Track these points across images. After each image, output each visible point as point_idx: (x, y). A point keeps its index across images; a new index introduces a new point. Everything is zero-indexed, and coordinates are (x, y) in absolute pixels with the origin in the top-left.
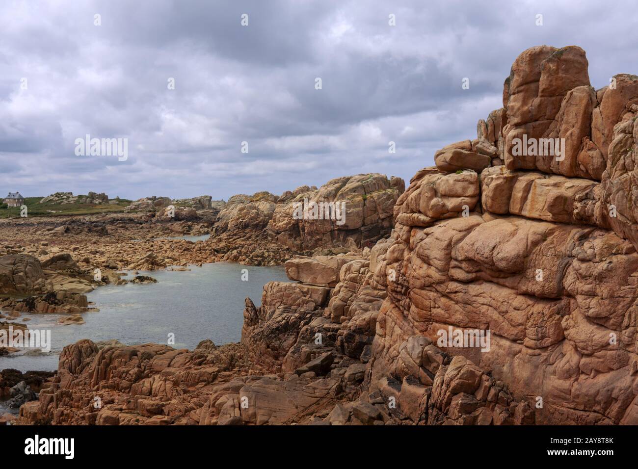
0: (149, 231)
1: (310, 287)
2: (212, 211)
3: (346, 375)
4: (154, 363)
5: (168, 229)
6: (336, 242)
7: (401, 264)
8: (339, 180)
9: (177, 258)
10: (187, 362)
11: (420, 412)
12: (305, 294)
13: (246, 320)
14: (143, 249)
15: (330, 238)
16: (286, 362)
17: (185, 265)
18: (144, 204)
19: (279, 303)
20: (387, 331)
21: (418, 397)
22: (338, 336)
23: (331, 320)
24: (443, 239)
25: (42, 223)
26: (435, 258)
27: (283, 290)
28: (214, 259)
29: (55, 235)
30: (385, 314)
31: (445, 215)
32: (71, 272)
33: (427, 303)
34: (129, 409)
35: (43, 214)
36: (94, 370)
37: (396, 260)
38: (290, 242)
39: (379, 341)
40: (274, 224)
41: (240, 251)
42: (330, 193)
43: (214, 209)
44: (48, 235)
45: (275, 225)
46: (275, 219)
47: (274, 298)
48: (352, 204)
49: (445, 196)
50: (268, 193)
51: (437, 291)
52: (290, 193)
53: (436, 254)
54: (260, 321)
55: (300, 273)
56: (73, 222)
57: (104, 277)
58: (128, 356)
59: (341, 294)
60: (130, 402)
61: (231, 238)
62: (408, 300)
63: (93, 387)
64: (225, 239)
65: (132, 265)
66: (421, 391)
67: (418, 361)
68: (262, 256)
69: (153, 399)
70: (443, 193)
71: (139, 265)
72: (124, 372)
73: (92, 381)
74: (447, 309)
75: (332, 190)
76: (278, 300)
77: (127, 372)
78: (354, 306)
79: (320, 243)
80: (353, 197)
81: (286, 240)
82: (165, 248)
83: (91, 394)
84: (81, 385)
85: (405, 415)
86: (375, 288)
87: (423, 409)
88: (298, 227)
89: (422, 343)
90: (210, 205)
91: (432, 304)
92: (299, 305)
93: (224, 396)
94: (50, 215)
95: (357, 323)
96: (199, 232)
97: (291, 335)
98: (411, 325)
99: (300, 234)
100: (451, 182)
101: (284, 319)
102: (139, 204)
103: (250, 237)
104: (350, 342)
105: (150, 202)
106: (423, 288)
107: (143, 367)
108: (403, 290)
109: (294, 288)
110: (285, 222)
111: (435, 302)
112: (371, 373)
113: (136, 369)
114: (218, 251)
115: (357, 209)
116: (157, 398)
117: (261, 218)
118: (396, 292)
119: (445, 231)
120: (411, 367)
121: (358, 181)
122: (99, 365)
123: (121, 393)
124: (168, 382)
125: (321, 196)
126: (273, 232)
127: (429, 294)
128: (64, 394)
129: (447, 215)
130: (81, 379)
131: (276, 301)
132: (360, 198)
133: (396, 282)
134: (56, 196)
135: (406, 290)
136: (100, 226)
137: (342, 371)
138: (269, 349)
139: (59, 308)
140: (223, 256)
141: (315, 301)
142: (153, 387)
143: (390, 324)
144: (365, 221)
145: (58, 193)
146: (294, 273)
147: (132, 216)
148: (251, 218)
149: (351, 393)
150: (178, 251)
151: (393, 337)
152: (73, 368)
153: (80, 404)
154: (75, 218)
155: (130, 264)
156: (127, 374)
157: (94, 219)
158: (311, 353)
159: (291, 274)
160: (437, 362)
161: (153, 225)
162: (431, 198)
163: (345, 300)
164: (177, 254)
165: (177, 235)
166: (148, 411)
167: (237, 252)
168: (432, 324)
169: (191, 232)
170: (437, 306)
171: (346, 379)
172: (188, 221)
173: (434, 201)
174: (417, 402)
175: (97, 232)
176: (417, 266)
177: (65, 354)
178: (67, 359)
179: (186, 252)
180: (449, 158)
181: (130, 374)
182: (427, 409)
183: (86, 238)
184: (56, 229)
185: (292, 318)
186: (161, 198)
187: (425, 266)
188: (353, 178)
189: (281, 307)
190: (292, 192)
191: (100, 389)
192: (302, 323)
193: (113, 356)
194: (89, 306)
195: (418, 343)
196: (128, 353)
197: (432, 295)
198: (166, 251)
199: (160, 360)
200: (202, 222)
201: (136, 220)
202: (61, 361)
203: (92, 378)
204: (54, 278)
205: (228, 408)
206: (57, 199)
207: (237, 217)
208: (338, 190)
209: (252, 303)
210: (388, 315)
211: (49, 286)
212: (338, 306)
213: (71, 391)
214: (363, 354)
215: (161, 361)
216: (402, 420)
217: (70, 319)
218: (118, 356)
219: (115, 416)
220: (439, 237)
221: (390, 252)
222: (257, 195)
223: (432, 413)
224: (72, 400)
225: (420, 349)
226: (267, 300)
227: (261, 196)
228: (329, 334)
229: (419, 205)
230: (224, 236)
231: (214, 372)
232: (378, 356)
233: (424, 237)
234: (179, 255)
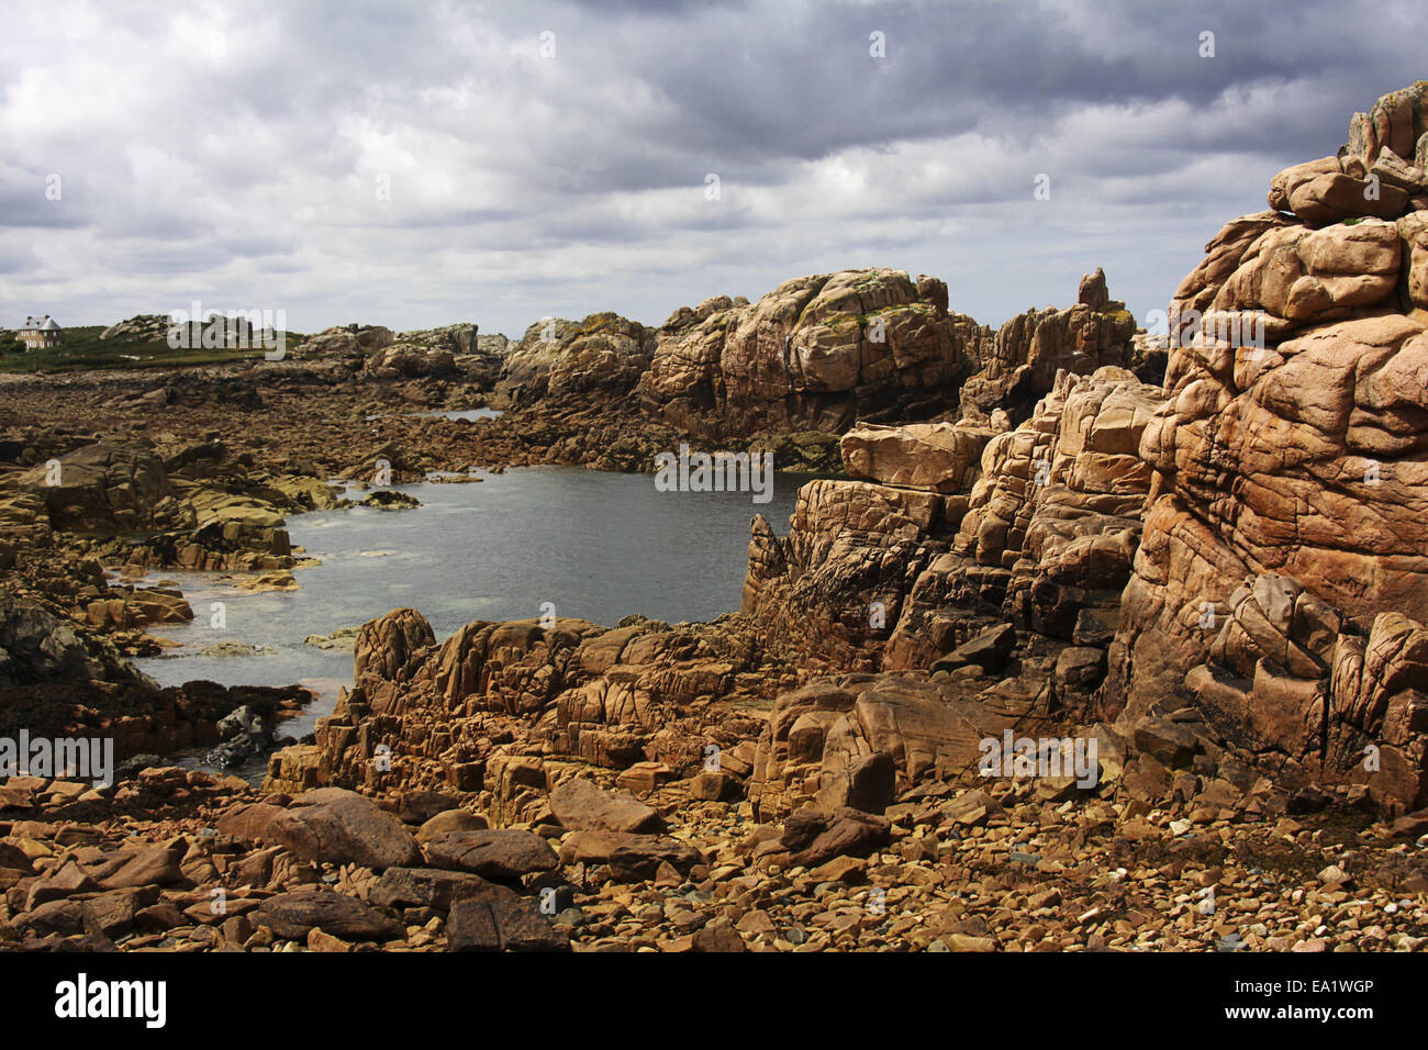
0: (353, 400)
1: (904, 492)
2: (478, 357)
3: (1061, 670)
4: (584, 655)
5: (395, 394)
6: (798, 421)
7: (1213, 422)
8: (803, 282)
9: (443, 456)
10: (659, 653)
11: (1306, 734)
12: (895, 505)
13: (758, 565)
14: (362, 436)
15: (785, 411)
16: (893, 649)
17: (464, 470)
18: (336, 341)
19: (839, 527)
20: (1174, 570)
21: (1302, 701)
22: (1016, 590)
23: (978, 559)
24: (1336, 364)
25: (111, 383)
26: (1315, 405)
27: (846, 497)
28: (526, 458)
29: (145, 408)
30: (1169, 533)
31: (1323, 315)
32: (230, 482)
33: (1287, 504)
34: (557, 752)
35: (112, 362)
36: (449, 674)
37: (1203, 414)
38: (692, 420)
39: (1149, 594)
40: (654, 381)
41: (583, 440)
42: (786, 311)
43: (481, 352)
44: (129, 408)
45: (657, 383)
46: (656, 370)
47: (826, 516)
48: (834, 335)
49: (1324, 272)
50: (614, 316)
51: (1314, 477)
52: (690, 311)
53: (1318, 395)
54: (790, 566)
55: (876, 461)
56: (182, 380)
57: (301, 493)
58: (524, 642)
59: (997, 503)
60: (557, 737)
61: (556, 413)
62: (1233, 500)
63: (452, 709)
64: (543, 415)
65: (349, 470)
66: (1309, 688)
67: (1284, 627)
68: (634, 451)
69: (613, 728)
70: (1320, 266)
71: (366, 470)
72: (523, 675)
73: (445, 695)
74: (1339, 515)
75: (791, 305)
76: (836, 519)
77: (531, 675)
78: (1037, 525)
79: (761, 421)
80: (836, 321)
81: (682, 416)
82: (411, 433)
83: (453, 724)
84: (420, 706)
85: (1267, 741)
86: (1079, 488)
87: (1315, 726)
88: (711, 386)
89: (1289, 589)
90: (474, 344)
91: (1300, 505)
92: (883, 530)
93: (802, 716)
94: (127, 366)
95: (1062, 560)
96: (464, 401)
97: (886, 592)
98: (1242, 553)
99: (714, 401)
100: (1339, 241)
101: (867, 558)
102: (327, 341)
103: (599, 410)
104: (1048, 603)
105: (350, 335)
106: (1278, 470)
107: (561, 666)
108: (1220, 479)
109: (870, 493)
110: (681, 375)
111: (1306, 501)
112: (1131, 662)
113: (549, 669)
114: (530, 440)
115: (850, 346)
116: (622, 727)
117: (622, 368)
118: (1202, 484)
119: (1337, 347)
120: (1268, 640)
121: (848, 285)
122: (461, 658)
123: (520, 721)
124: (637, 693)
125: (764, 318)
126: (652, 397)
127: (1292, 485)
128: (385, 725)
129: (1330, 313)
130: (417, 693)
131: (831, 521)
132: (852, 323)
133: (1205, 461)
134: (136, 324)
135: (1228, 480)
136: (245, 389)
137: (1047, 663)
138: (839, 624)
139: (231, 559)
140: (545, 452)
141: (915, 522)
142: (607, 703)
143: (1181, 555)
144: (865, 374)
145: (139, 318)
146: (860, 462)
147: (309, 366)
148: (602, 368)
149: (1076, 708)
150: (441, 441)
151: (1189, 583)
152: (389, 669)
153: (424, 744)
154: (184, 372)
155: (343, 469)
156: (529, 680)
157: (227, 374)
158: (955, 626)
159: (855, 464)
160: (1326, 628)
161: (360, 388)
162: (1291, 278)
163: (1008, 517)
164: (440, 447)
165: (416, 408)
166: (611, 754)
167: (577, 442)
168: (1297, 549)
169: (447, 401)
170: (1311, 509)
171: (1060, 678)
172: (436, 377)
173: (1300, 283)
174: (1299, 712)
175: (238, 401)
176: (1262, 424)
177: (368, 640)
178: (374, 650)
179: (460, 442)
180: (1324, 192)
181: (537, 679)
182: (1325, 724)
183: (216, 415)
184: (148, 395)
185: (886, 555)
186: (369, 328)
187: (1283, 425)
188: (836, 279)
189: (846, 534)
190: (693, 309)
191: (470, 711)
192: (912, 565)
193: (492, 639)
194: (294, 554)
195: (1280, 589)
196: (525, 633)
197: (1300, 485)
198: (415, 441)
199: (597, 648)
200: (467, 381)
201: (321, 377)
202: (360, 655)
203: (445, 691)
204: (194, 495)
205: (842, 737)
206: (138, 329)
207: (569, 365)
208: (802, 303)
209: (770, 529)
210: (1177, 536)
211: (189, 514)
212: (995, 528)
213: (399, 718)
214: (1077, 627)
215: (601, 651)
216: (1256, 753)
217: (266, 581)
218: (504, 641)
219: (535, 766)
220: (1324, 359)
221: (1187, 397)
222: (590, 320)
223: (1338, 734)
224: (403, 739)
225: (1288, 602)
226: (810, 519)
227: (600, 323)
228: (983, 587)
229: (1259, 293)
230: (539, 407)
231: (725, 673)
232: (1147, 624)
233: (1276, 362)
234: (445, 449)
